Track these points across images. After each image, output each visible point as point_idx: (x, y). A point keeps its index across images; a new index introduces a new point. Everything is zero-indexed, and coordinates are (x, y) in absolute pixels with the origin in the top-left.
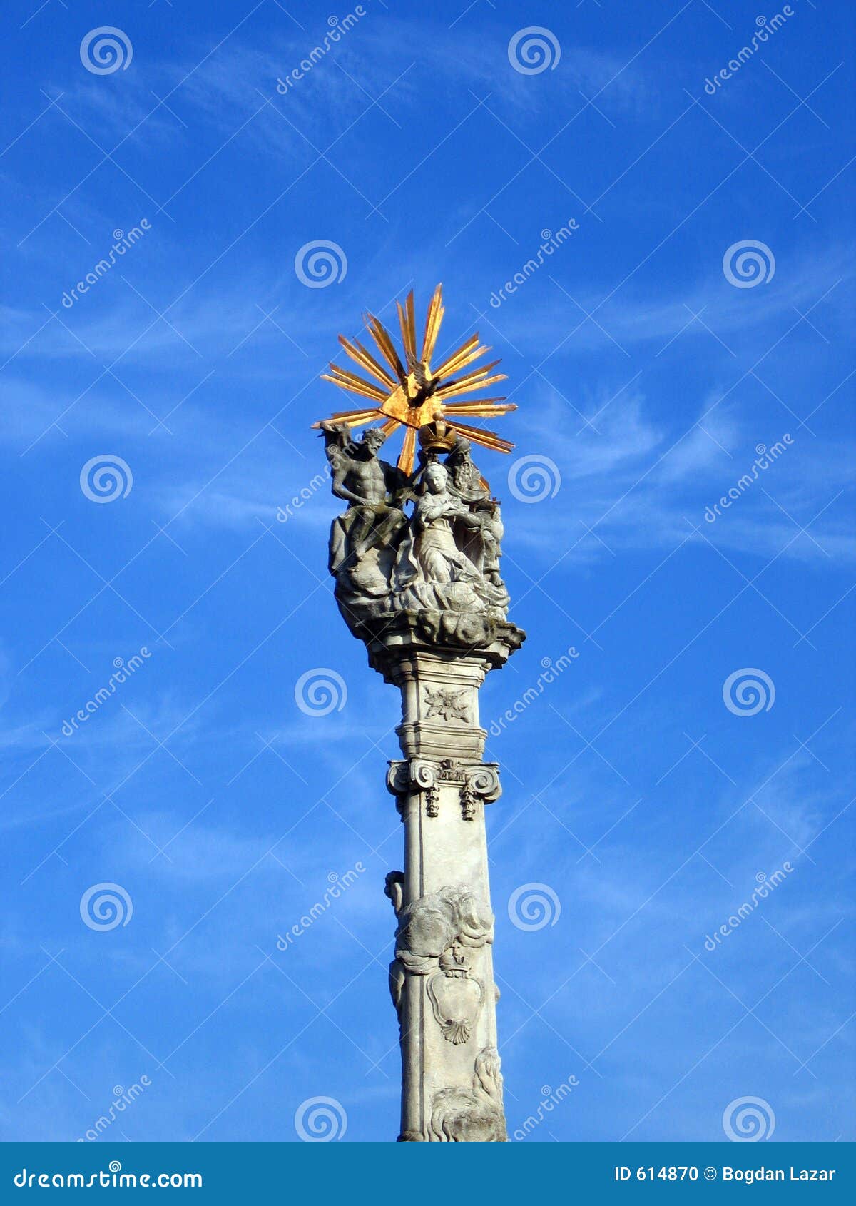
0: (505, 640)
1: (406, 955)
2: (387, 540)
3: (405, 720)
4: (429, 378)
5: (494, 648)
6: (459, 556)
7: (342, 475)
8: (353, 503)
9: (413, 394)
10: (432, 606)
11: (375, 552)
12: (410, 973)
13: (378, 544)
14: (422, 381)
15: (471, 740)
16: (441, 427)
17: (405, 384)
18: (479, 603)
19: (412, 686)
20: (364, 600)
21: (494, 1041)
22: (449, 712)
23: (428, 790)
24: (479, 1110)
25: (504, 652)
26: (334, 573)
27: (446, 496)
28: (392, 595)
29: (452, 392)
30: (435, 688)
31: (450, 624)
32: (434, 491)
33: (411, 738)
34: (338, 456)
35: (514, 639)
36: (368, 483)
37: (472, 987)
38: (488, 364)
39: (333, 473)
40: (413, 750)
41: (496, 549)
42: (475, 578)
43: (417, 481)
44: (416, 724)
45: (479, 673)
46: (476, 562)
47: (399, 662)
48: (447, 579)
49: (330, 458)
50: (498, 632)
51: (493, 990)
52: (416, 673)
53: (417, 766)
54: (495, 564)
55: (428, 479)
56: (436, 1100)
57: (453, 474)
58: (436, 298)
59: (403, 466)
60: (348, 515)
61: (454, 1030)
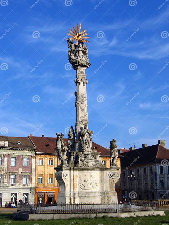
0: (88, 65)
1: (77, 101)
2: (75, 53)
3: (77, 74)
4: (80, 34)
5: (87, 66)
6: (83, 55)
7: (69, 45)
8: (71, 49)
9: (78, 36)
10: (80, 61)
11: (73, 54)
12: (77, 103)
13: (74, 54)
14: (79, 34)
15: (84, 76)
16: (81, 40)
17: (77, 35)
18: (85, 60)
19: (78, 70)
20: (72, 60)
21: (87, 111)
22: (82, 73)
23: (79, 82)
24: (85, 119)
25: (88, 66)
26: (68, 57)
27: (82, 48)
28: (75, 59)
29: (82, 36)
30: (80, 70)
31: (82, 63)
32: (80, 47)
33: (77, 76)
34: (69, 43)
35: (90, 65)
36: (72, 46)
37: (84, 105)
38: (87, 32)
39: (68, 45)
40: (78, 78)
41: (87, 54)
42: (85, 58)
43: (78, 46)
44: (78, 75)
45: (85, 69)
46: (85, 56)
47: (76, 67)
48: (82, 57)
49: (68, 44)
50: (88, 64)
51: (87, 105)
52: (78, 69)
53: (78, 79)
54: (87, 56)
55: (79, 46)
56: (80, 118)
57: (82, 45)
58: (80, 25)
59: (76, 44)
60: (70, 50)
61: (82, 110)
